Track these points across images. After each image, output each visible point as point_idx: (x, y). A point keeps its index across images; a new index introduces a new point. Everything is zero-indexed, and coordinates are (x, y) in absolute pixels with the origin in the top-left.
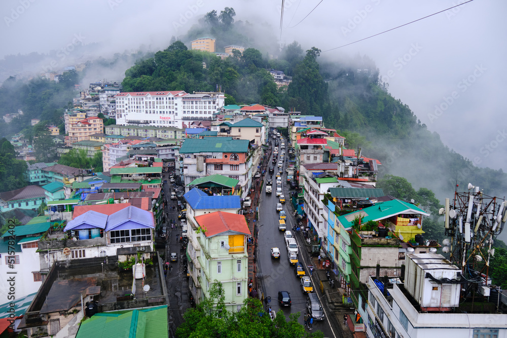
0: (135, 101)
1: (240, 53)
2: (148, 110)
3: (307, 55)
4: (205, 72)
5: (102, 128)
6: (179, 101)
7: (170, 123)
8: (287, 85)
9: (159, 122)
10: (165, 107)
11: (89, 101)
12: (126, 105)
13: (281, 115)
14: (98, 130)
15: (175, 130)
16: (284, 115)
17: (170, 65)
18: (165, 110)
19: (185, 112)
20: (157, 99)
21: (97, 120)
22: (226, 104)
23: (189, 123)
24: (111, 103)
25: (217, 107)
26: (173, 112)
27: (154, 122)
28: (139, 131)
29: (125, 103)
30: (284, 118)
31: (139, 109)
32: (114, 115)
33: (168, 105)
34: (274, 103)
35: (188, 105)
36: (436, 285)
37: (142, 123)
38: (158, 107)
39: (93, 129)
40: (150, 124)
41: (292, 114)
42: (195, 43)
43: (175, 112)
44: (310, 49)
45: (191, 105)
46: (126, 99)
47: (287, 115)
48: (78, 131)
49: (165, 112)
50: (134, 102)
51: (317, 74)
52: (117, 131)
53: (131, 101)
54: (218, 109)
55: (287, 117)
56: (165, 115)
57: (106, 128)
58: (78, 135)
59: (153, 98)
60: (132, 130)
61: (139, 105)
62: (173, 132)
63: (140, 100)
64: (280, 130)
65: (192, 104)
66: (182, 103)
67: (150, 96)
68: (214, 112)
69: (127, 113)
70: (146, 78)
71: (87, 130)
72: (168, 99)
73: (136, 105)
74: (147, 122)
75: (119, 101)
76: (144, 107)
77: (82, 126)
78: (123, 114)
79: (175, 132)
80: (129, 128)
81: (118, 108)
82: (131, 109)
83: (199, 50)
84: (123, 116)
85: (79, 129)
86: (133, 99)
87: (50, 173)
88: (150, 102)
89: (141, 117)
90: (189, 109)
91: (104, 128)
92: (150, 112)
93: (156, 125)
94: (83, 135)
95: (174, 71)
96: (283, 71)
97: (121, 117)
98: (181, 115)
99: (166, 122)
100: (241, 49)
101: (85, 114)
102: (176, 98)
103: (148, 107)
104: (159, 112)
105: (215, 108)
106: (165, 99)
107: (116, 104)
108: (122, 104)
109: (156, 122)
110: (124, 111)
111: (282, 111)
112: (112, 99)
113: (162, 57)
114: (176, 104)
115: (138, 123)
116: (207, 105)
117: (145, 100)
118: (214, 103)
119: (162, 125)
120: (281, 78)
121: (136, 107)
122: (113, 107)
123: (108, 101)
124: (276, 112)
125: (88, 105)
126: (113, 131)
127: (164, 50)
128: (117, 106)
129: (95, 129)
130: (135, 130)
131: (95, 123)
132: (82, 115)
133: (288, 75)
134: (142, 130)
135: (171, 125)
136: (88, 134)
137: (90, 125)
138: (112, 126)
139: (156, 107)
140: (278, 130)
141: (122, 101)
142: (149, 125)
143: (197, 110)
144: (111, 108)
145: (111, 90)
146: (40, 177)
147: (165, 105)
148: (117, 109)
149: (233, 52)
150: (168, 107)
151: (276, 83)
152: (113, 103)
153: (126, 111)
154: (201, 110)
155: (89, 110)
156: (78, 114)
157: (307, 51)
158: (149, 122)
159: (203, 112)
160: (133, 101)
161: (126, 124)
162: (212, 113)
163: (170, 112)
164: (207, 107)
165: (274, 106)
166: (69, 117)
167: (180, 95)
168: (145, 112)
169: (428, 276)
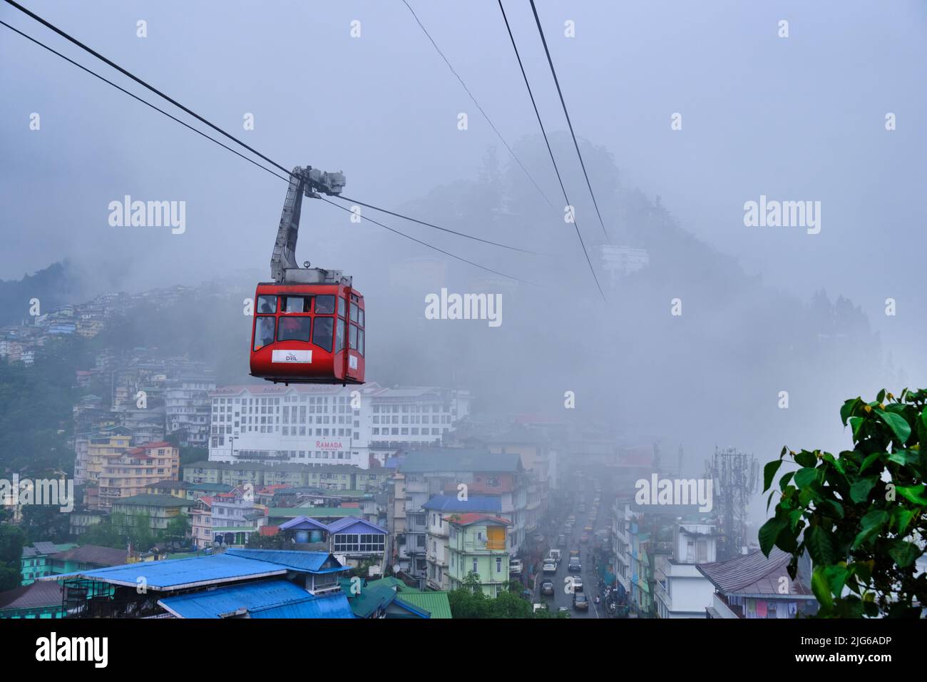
0: (260, 406)
2: (290, 425)
5: (176, 470)
6: (364, 406)
7: (340, 456)
9: (313, 455)
10: (331, 420)
12: (237, 414)
14: (167, 474)
15: (353, 472)
18: (330, 426)
19: (376, 431)
20: (312, 400)
21: (167, 449)
22: (472, 412)
23: (386, 456)
24: (198, 410)
25: (453, 419)
26: (349, 430)
27: (302, 455)
28: (266, 475)
29: (234, 410)
31: (267, 425)
32: (204, 440)
33: (338, 415)
35: (386, 414)
36: (691, 540)
37: (272, 458)
38: (314, 420)
39: (155, 471)
40: (292, 460)
43: (354, 430)
45: (391, 414)
46: (237, 402)
48: (122, 475)
49: (331, 432)
50: (257, 409)
52: (211, 477)
53: (248, 406)
54: (454, 425)
56: (330, 439)
57: (185, 471)
58: (123, 484)
59: (303, 399)
61: (267, 415)
62: (348, 478)
63: (271, 402)
65: (395, 411)
66: (372, 409)
67: (296, 394)
68: (444, 429)
69: (236, 433)
71: (144, 474)
72: (337, 400)
73: (260, 415)
74: (283, 455)
75: (219, 405)
76: (281, 419)
77: (131, 464)
78: (227, 436)
79: (353, 477)
80: (241, 469)
81: (218, 423)
82: (247, 425)
84: (226, 440)
85: (125, 471)
86: (254, 401)
87: (66, 565)
88: (294, 409)
89: (272, 442)
90: (388, 422)
91: (181, 471)
92: (294, 432)
93: (306, 461)
94: (133, 483)
97: (222, 443)
98: (366, 437)
99: (330, 454)
101: (129, 438)
103: (290, 419)
104: (314, 432)
105: (449, 422)
106: (330, 400)
107: (213, 413)
108: (226, 413)
109: (306, 455)
110: (229, 430)
112: (201, 402)
114: (357, 413)
115: (263, 456)
116: (431, 414)
117: (282, 403)
118: (446, 408)
119: (321, 461)
121: (259, 420)
122: (202, 420)
123: (190, 405)
126: (202, 476)
128: (215, 418)
129: (161, 470)
130: (256, 474)
131: (160, 457)
132: (121, 442)
134: (273, 474)
135: (343, 461)
136: (144, 483)
137: (150, 460)
138: (199, 464)
139: (307, 420)
141: (226, 405)
142: (289, 462)
143: (405, 426)
144: (199, 422)
145: (196, 382)
146: (41, 574)
147: (330, 414)
148: (214, 424)
150: (337, 420)
152: (205, 411)
153: (234, 429)
154: (415, 426)
155: (139, 430)
156: (112, 437)
158: (289, 455)
159: (420, 431)
160: (254, 406)
161: (232, 460)
162: (441, 431)
163: (342, 431)
164: (431, 420)
166: (90, 445)
168: (281, 429)
169: (682, 530)
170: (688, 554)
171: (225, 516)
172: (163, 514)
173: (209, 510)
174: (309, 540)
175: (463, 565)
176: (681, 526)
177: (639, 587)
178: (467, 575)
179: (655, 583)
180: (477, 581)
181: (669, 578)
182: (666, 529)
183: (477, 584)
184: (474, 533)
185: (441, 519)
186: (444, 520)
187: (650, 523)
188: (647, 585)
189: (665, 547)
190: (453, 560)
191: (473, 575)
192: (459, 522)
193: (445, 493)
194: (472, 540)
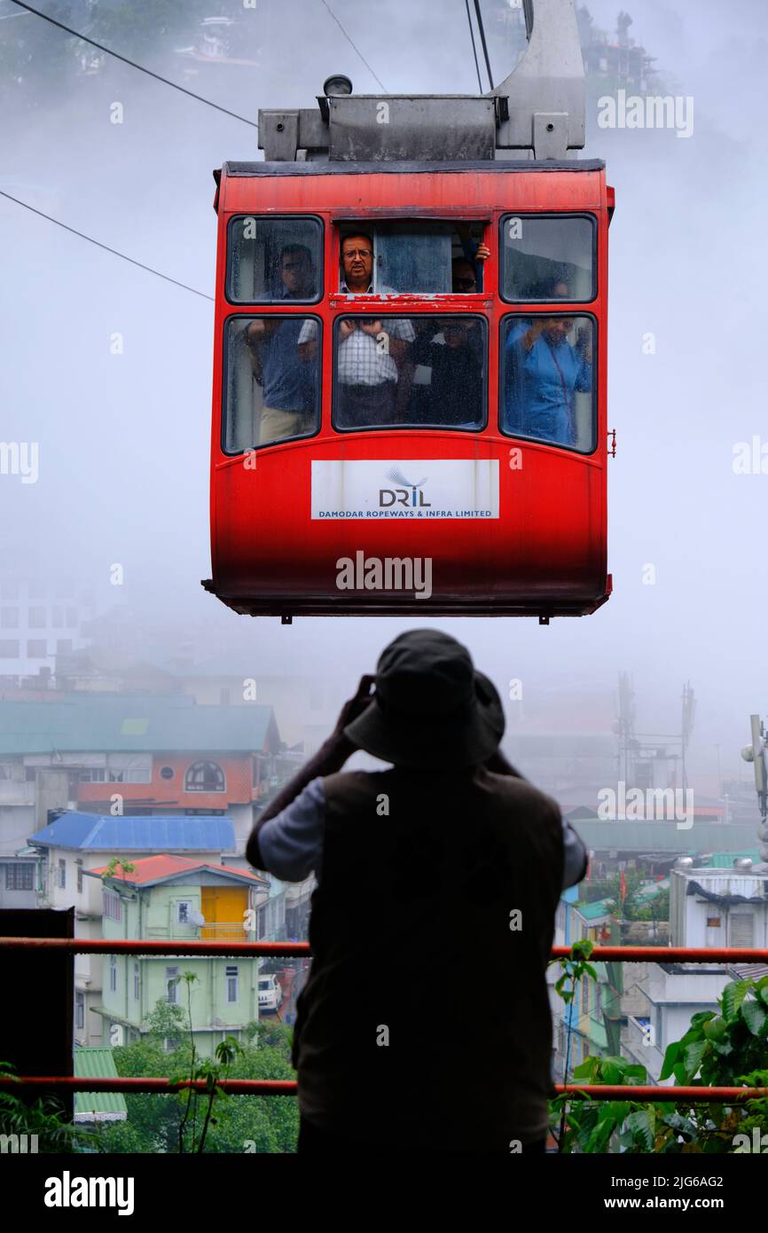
169: (694, 889)
175: (140, 984)
176: (690, 878)
177: (583, 1036)
178: (152, 1008)
179: (624, 1022)
180: (180, 1025)
181: (659, 1006)
182: (650, 889)
183: (177, 1033)
184: (169, 905)
185: (81, 873)
186: (88, 873)
187: (609, 876)
188: (603, 1031)
189: (651, 932)
190: (114, 972)
191: (169, 1009)
192: (129, 878)
193: (81, 807)
194: (164, 924)
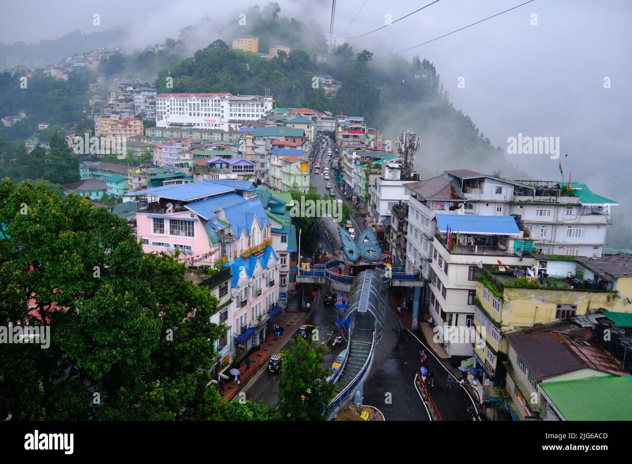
0: (178, 103)
1: (286, 55)
2: (192, 112)
3: (358, 58)
4: (249, 74)
5: (142, 130)
6: (225, 104)
7: (216, 125)
8: (336, 90)
9: (203, 125)
10: (211, 109)
11: (122, 102)
12: (168, 106)
13: (329, 119)
14: (138, 132)
15: (222, 133)
16: (332, 119)
17: (212, 66)
18: (211, 112)
19: (231, 115)
20: (202, 101)
21: (137, 121)
22: (274, 108)
23: (236, 126)
24: (150, 104)
25: (265, 110)
26: (219, 114)
27: (198, 125)
28: (183, 133)
29: (167, 104)
30: (332, 122)
31: (182, 111)
32: (153, 117)
33: (214, 107)
34: (322, 108)
35: (235, 108)
36: (390, 170)
37: (185, 126)
38: (203, 109)
39: (133, 131)
40: (194, 127)
41: (339, 118)
42: (236, 41)
43: (221, 114)
44: (361, 52)
45: (238, 108)
46: (168, 101)
47: (334, 119)
48: (118, 132)
49: (211, 115)
51: (368, 80)
52: (158, 134)
53: (173, 103)
54: (266, 113)
55: (335, 121)
56: (211, 118)
57: (146, 131)
59: (198, 100)
60: (176, 133)
61: (182, 107)
62: (220, 135)
63: (183, 101)
64: (327, 133)
65: (239, 106)
66: (229, 105)
67: (194, 98)
68: (262, 115)
69: (168, 115)
70: (186, 79)
71: (128, 131)
72: (214, 101)
73: (179, 107)
74: (190, 125)
75: (160, 102)
76: (188, 109)
77: (122, 128)
78: (164, 116)
79: (222, 134)
80: (172, 130)
81: (160, 110)
82: (173, 111)
83: (242, 50)
84: (164, 118)
85: (119, 131)
86: (176, 101)
87: (99, 171)
88: (194, 104)
89: (185, 119)
90: (236, 111)
91: (144, 131)
92: (194, 115)
93: (200, 127)
94: (124, 136)
95: (216, 72)
96: (332, 75)
97: (162, 119)
98: (227, 118)
99: (211, 125)
100: (287, 50)
101: (119, 116)
102: (222, 101)
103: (192, 109)
104: (203, 115)
105: (263, 112)
106: (210, 101)
107: (157, 106)
108: (163, 106)
109: (200, 125)
110: (165, 113)
111: (330, 116)
112: (151, 101)
113: (203, 57)
114: (223, 107)
115: (181, 125)
116: (255, 108)
117: (189, 102)
118: (262, 106)
119: (207, 128)
120: (330, 83)
121: (178, 109)
122: (152, 108)
123: (146, 102)
124: (324, 116)
125: (120, 106)
126: (154, 133)
127: (204, 49)
128: (158, 108)
129: (135, 131)
130: (179, 133)
131: (135, 125)
132: (115, 117)
133: (337, 80)
134: (186, 133)
135: (217, 128)
136: (129, 136)
137: (130, 126)
138: (152, 128)
139: (200, 109)
140: (326, 133)
141: (163, 102)
142: (193, 128)
143: (244, 113)
144: (150, 109)
145: (148, 91)
146: (88, 175)
147: (210, 107)
148: (158, 110)
149: (278, 53)
150: (214, 109)
151: (325, 87)
152: (152, 104)
153: (167, 113)
154: (248, 113)
155: (123, 112)
156: (111, 115)
157: (357, 55)
158: (193, 124)
159: (251, 116)
160: (176, 103)
161: (167, 127)
162: (260, 116)
163: (216, 115)
164: (255, 110)
165: (321, 111)
166: (101, 119)
167: (227, 97)
168: (188, 114)
169: (387, 166)
170: (389, 176)
171: (168, 152)
172: (138, 150)
173: (161, 149)
174: (221, 168)
175: (289, 179)
176: (387, 164)
177: (360, 187)
178: (291, 183)
179: (370, 186)
180: (297, 186)
181: (379, 185)
184: (295, 166)
185: (278, 159)
188: (364, 186)
189: (377, 172)
190: (284, 176)
191: (295, 183)
192: (287, 160)
194: (294, 168)
